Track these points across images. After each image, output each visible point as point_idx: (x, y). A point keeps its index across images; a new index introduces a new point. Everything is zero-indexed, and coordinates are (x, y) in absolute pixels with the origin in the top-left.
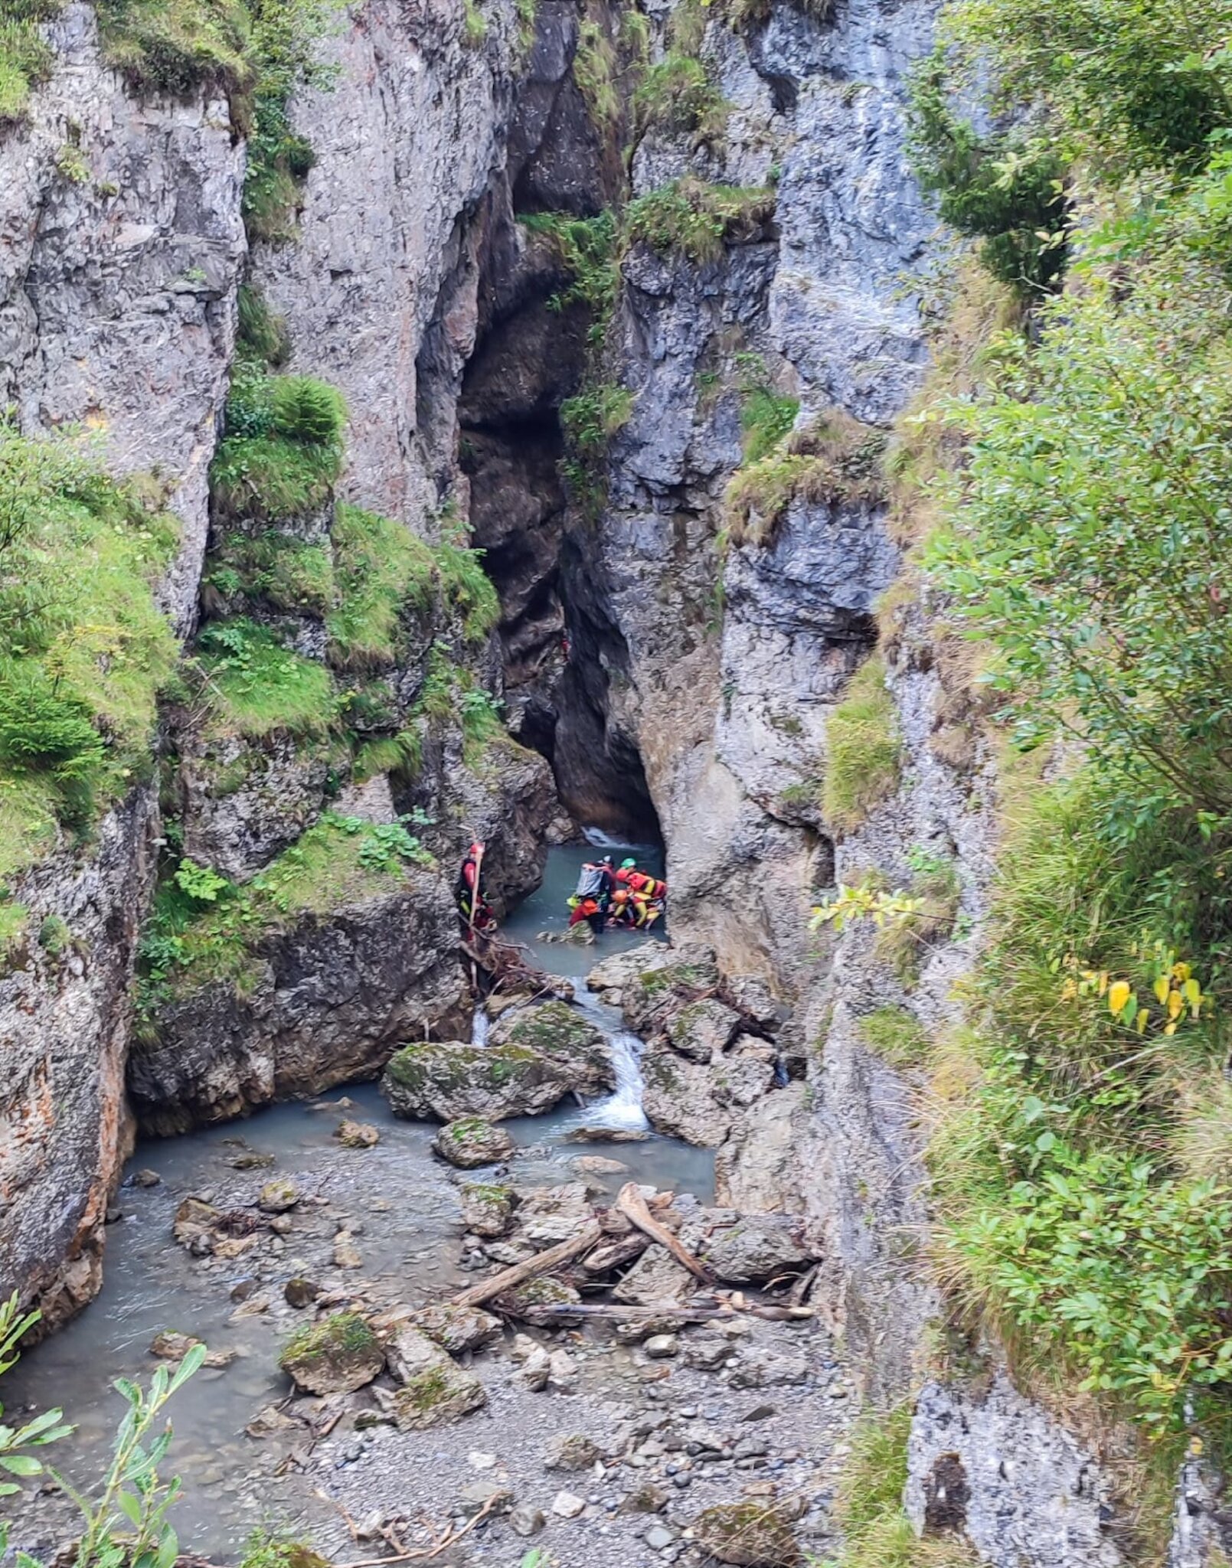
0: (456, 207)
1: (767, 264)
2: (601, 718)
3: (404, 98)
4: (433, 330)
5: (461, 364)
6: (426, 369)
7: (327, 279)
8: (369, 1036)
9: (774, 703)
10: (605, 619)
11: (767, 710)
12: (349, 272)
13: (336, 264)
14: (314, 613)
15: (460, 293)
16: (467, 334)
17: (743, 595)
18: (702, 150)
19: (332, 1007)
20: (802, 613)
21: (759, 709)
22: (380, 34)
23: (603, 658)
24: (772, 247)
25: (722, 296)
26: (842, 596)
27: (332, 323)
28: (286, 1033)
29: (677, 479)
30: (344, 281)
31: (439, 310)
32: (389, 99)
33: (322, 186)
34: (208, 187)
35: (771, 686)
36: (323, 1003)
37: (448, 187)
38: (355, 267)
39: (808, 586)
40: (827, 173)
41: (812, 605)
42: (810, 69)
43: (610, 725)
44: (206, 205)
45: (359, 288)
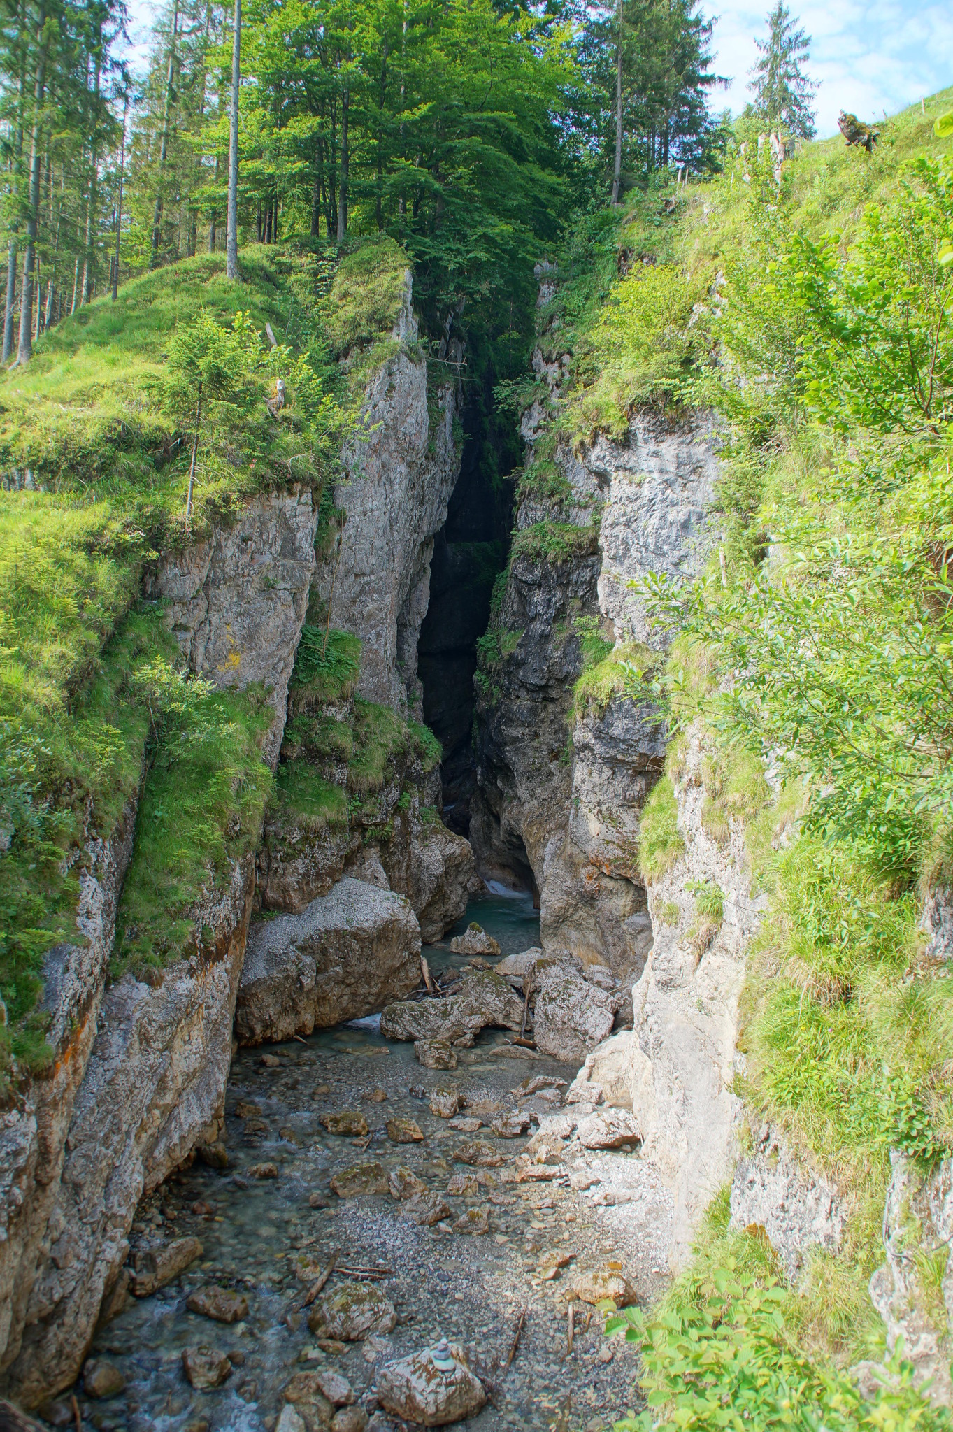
0: (421, 538)
1: (593, 566)
2: (497, 818)
3: (396, 487)
4: (406, 605)
5: (420, 622)
6: (402, 626)
7: (351, 579)
8: (369, 1003)
9: (604, 807)
10: (502, 760)
11: (600, 811)
12: (364, 574)
13: (357, 570)
14: (340, 758)
15: (420, 585)
16: (424, 607)
17: (585, 747)
18: (556, 508)
19: (348, 985)
20: (619, 756)
21: (595, 811)
22: (385, 456)
23: (499, 783)
24: (595, 558)
25: (568, 584)
26: (643, 748)
27: (354, 602)
28: (321, 1000)
29: (544, 682)
30: (361, 579)
31: (409, 593)
32: (388, 487)
33: (351, 532)
34: (299, 535)
35: (602, 798)
36: (343, 982)
37: (417, 529)
38: (367, 572)
39: (624, 741)
40: (629, 521)
41: (627, 752)
42: (618, 468)
43: (503, 822)
44: (297, 544)
45: (369, 583)
